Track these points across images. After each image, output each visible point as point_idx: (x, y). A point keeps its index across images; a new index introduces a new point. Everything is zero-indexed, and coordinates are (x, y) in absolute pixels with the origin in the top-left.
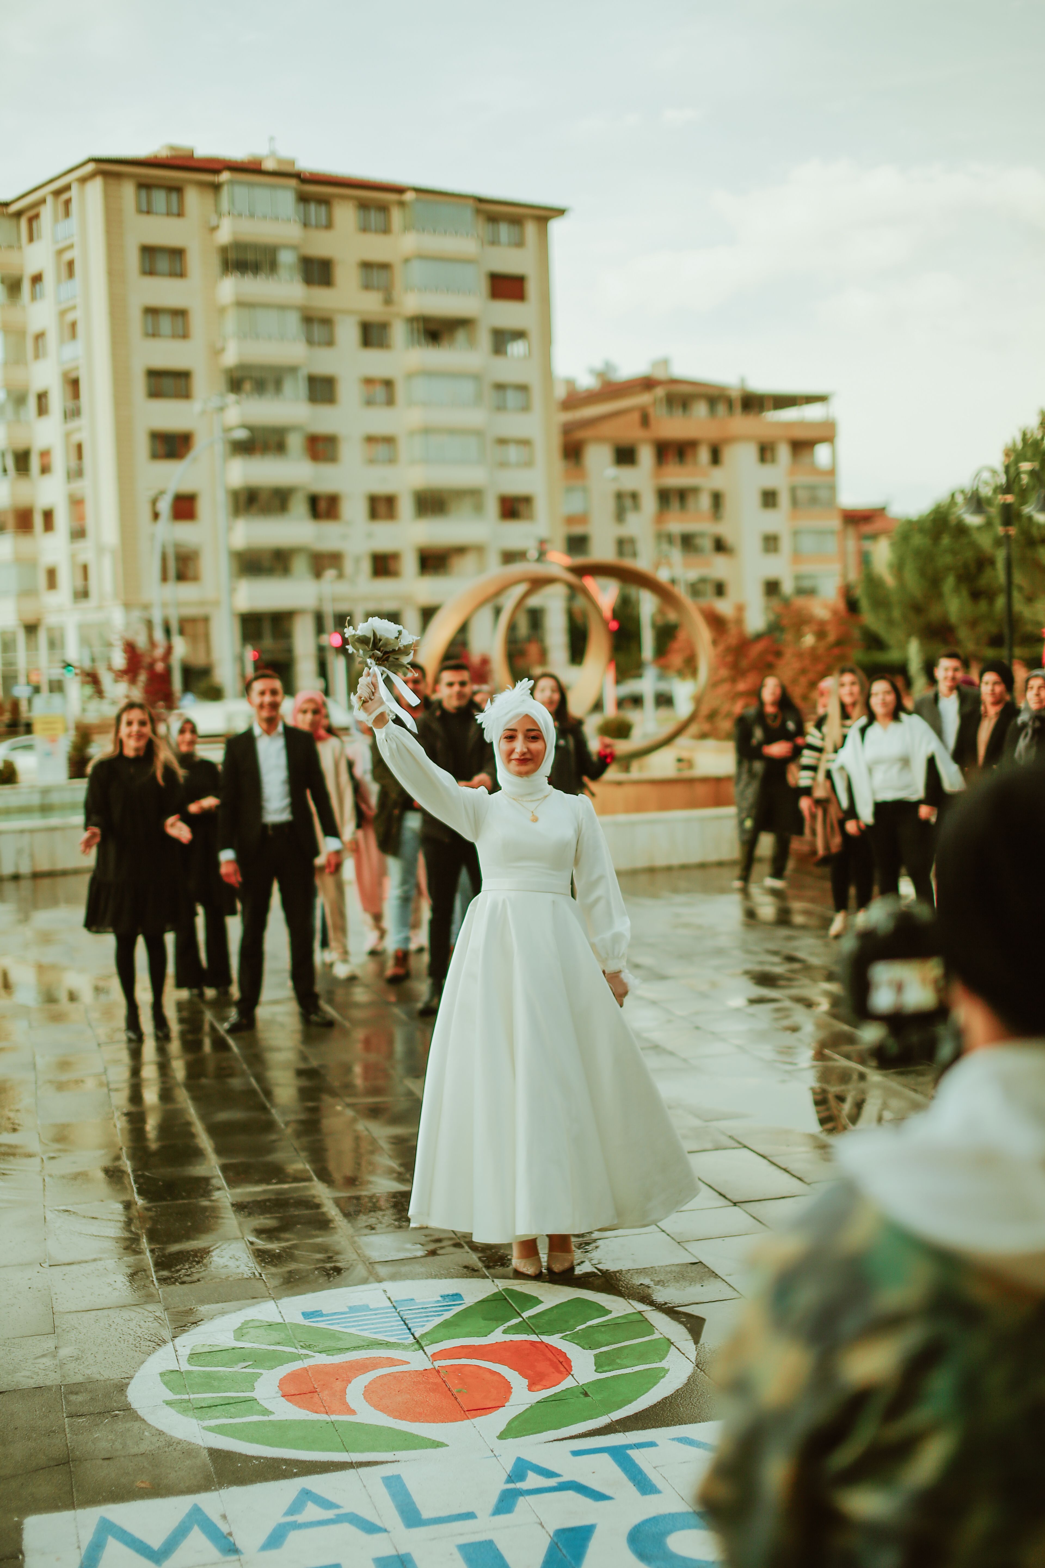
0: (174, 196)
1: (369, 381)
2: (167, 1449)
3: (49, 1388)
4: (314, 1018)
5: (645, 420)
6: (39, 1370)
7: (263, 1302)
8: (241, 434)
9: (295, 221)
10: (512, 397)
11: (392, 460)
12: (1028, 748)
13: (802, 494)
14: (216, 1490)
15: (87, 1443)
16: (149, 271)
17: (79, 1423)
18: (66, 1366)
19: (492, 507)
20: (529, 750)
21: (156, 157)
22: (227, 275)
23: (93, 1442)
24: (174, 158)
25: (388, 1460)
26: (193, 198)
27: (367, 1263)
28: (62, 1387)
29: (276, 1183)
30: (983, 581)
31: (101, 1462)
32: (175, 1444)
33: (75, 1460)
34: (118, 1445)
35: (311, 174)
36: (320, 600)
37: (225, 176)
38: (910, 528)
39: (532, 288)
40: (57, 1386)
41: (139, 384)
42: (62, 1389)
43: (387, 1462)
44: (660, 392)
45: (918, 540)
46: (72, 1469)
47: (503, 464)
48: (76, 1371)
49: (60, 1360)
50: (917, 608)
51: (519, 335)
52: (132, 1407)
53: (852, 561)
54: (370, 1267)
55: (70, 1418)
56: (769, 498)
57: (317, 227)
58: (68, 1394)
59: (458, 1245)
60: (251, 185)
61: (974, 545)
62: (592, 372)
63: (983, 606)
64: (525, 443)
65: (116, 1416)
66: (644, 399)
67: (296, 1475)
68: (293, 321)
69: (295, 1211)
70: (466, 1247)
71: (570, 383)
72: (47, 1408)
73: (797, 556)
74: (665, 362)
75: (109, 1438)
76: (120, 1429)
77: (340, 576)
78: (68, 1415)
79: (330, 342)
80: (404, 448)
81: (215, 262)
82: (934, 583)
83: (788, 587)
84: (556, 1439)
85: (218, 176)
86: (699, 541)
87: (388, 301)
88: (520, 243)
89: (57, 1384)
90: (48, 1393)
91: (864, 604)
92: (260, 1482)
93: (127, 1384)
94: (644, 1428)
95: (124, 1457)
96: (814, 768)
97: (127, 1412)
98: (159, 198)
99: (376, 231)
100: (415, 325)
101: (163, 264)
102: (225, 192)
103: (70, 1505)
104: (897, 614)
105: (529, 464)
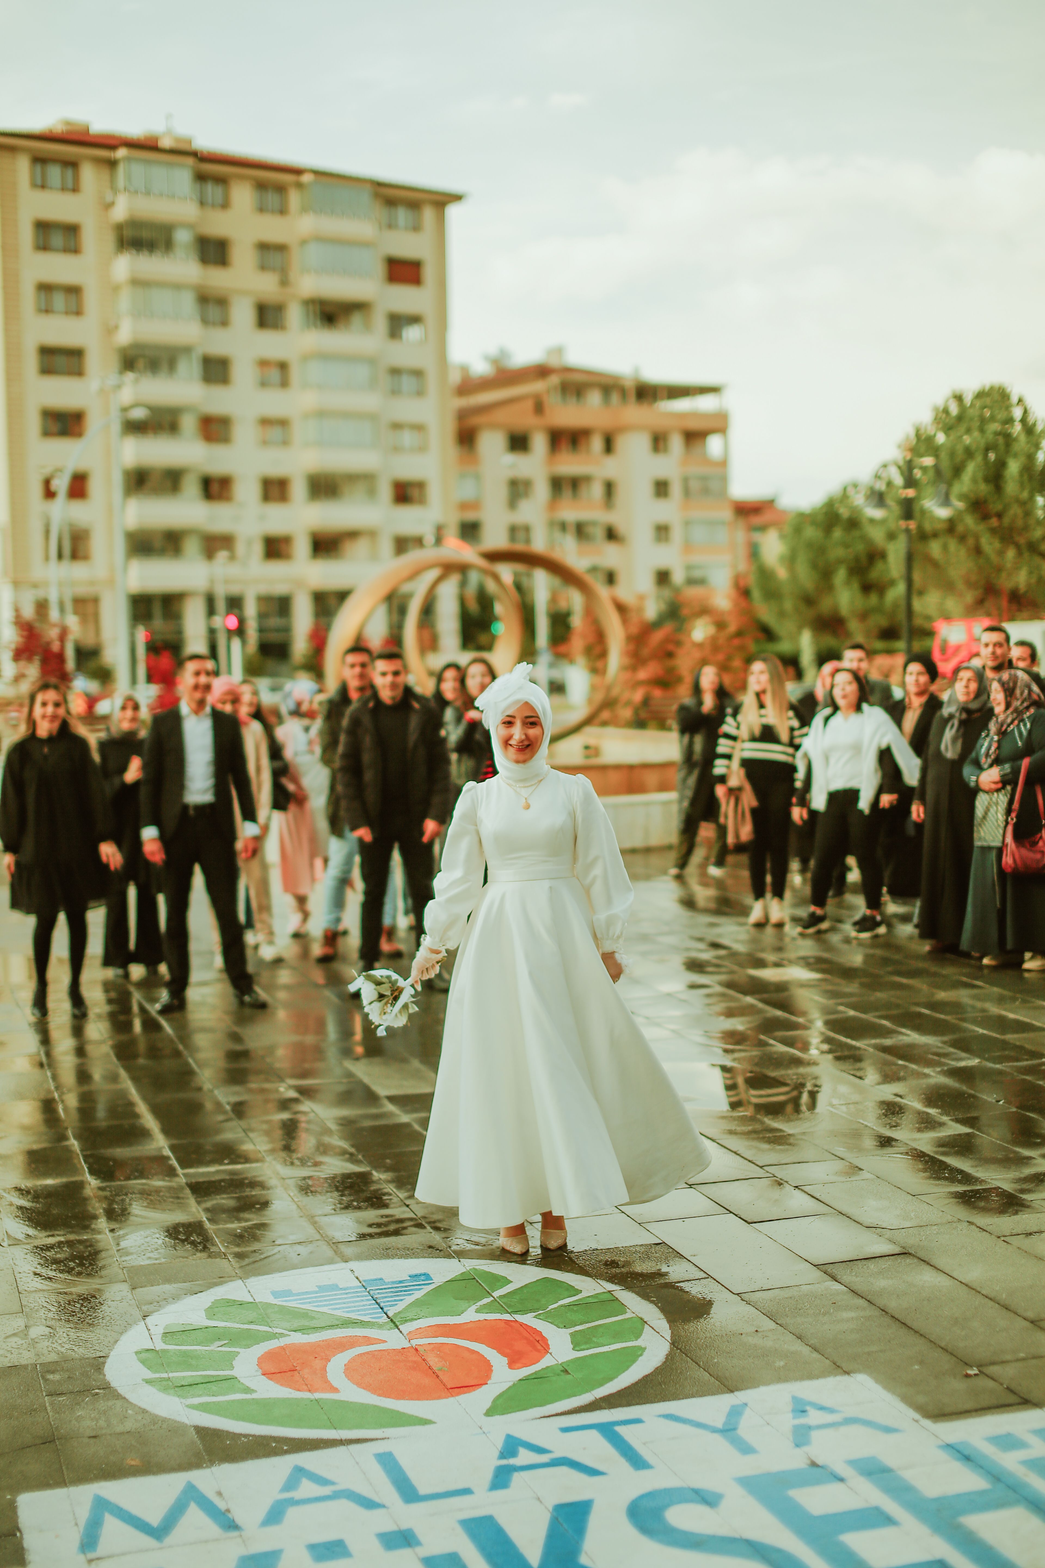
0: (69, 172)
1: (263, 363)
2: (152, 1427)
3: (25, 1367)
4: (247, 998)
5: (539, 408)
6: (12, 1349)
7: (231, 1281)
8: (139, 414)
9: (191, 199)
10: (407, 382)
11: (285, 442)
12: (954, 740)
13: (694, 485)
14: (207, 1467)
15: (70, 1421)
16: (43, 246)
17: (59, 1401)
18: (38, 1344)
19: (386, 492)
20: (527, 737)
21: (51, 131)
22: (121, 252)
23: (76, 1421)
24: (69, 132)
25: (378, 1437)
26: (88, 174)
27: (331, 1243)
28: (38, 1365)
29: (228, 1164)
30: (874, 574)
31: (86, 1440)
32: (160, 1422)
33: (61, 1438)
34: (102, 1423)
35: (209, 153)
36: (212, 581)
37: (121, 153)
38: (802, 520)
39: (428, 273)
40: (31, 1364)
41: (31, 362)
42: (38, 1367)
43: (377, 1439)
44: (554, 380)
45: (811, 533)
46: (59, 1447)
47: (397, 449)
48: (50, 1349)
49: (32, 1339)
50: (809, 601)
51: (415, 320)
52: (112, 1385)
53: (742, 552)
54: (335, 1248)
55: (49, 1397)
56: (661, 488)
57: (213, 206)
58: (45, 1372)
59: (420, 1226)
60: (147, 162)
61: (865, 539)
62: (487, 358)
63: (873, 599)
64: (419, 428)
65: (97, 1394)
66: (537, 386)
67: (286, 1452)
68: (188, 301)
69: (251, 1191)
70: (428, 1228)
71: (464, 369)
72: (25, 1386)
73: (688, 547)
74: (559, 351)
75: (92, 1415)
76: (102, 1407)
77: (232, 558)
78: (48, 1394)
79: (225, 323)
80: (300, 431)
81: (110, 240)
82: (825, 575)
83: (678, 577)
84: (542, 1416)
85: (114, 153)
86: (590, 530)
87: (284, 282)
88: (416, 228)
89: (32, 1362)
90: (23, 1371)
91: (756, 594)
92: (252, 1459)
93: (104, 1363)
94: (629, 1404)
95: (110, 1435)
96: (728, 757)
97: (107, 1391)
98: (55, 173)
99: (273, 212)
100: (311, 307)
101: (57, 239)
102: (121, 169)
103: (61, 1482)
104: (788, 605)
105: (422, 449)
